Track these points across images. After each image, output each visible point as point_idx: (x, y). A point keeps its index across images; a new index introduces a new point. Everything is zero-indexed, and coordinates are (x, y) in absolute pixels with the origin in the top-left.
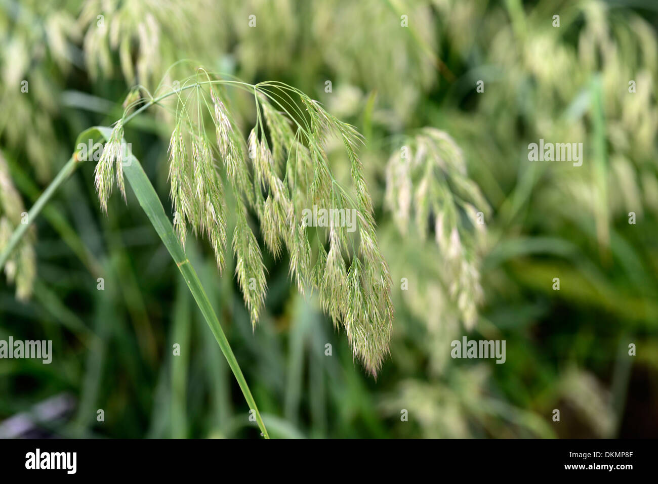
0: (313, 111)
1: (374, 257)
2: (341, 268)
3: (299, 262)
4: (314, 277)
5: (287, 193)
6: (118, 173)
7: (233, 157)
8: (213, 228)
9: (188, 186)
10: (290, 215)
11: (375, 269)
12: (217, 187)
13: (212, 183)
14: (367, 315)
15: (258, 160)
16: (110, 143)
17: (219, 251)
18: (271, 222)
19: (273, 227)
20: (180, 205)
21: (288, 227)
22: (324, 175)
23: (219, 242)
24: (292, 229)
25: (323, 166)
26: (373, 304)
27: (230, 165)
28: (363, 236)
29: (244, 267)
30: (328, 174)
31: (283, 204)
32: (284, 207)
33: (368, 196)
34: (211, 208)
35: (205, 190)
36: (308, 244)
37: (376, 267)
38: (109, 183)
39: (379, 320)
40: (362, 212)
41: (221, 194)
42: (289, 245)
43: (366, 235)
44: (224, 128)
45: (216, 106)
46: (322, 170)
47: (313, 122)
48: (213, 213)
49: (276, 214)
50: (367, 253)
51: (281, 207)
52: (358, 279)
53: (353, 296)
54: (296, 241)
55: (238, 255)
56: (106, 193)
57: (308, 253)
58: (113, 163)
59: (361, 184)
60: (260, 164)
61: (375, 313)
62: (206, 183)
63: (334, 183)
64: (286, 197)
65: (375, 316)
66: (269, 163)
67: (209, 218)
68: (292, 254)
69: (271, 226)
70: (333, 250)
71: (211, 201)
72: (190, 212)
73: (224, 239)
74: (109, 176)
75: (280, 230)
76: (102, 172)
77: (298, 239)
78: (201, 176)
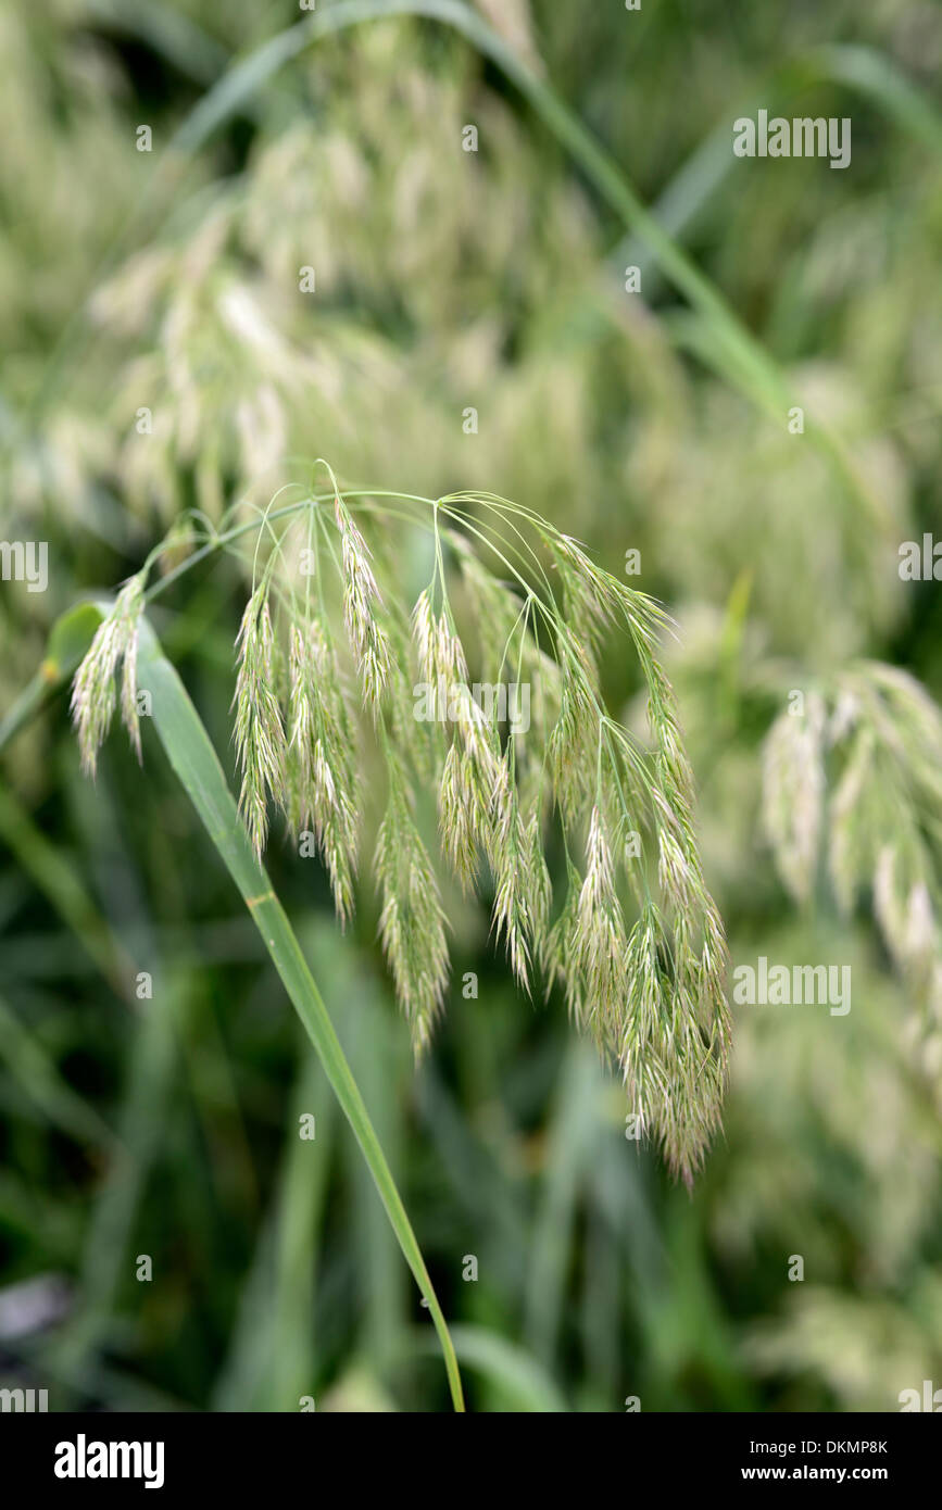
0: (568, 570)
1: (689, 897)
2: (612, 918)
3: (517, 901)
4: (557, 945)
5: (495, 742)
6: (125, 690)
7: (378, 657)
8: (328, 820)
9: (274, 716)
10: (499, 790)
11: (690, 925)
12: (346, 734)
13: (333, 721)
14: (670, 1035)
15: (431, 660)
16: (110, 623)
17: (340, 876)
18: (457, 806)
19: (461, 817)
20: (255, 761)
21: (494, 821)
22: (583, 708)
23: (341, 852)
24: (502, 824)
25: (582, 687)
26: (686, 1008)
27: (371, 675)
28: (665, 846)
29: (399, 918)
30: (593, 706)
31: (483, 763)
32: (486, 770)
33: (685, 763)
34: (325, 774)
35: (314, 733)
36: (544, 868)
37: (692, 921)
38: (104, 712)
39: (697, 1046)
40: (667, 796)
41: (352, 748)
42: (495, 860)
43: (672, 845)
44: (361, 589)
45: (345, 538)
46: (578, 694)
47: (569, 596)
48: (328, 786)
49: (468, 788)
50: (673, 883)
51: (480, 772)
52: (653, 949)
53: (639, 991)
54: (511, 852)
55: (386, 889)
56: (96, 733)
57: (542, 888)
58: (116, 667)
59: (667, 732)
60: (435, 671)
61: (690, 1031)
62: (315, 716)
63: (603, 723)
64: (492, 752)
65: (688, 1039)
66: (455, 667)
67: (320, 797)
68: (501, 879)
69: (456, 815)
70: (593, 875)
71: (327, 759)
72: (276, 776)
73: (352, 846)
74: (103, 696)
75: (475, 826)
76: (90, 686)
77: (517, 848)
78: (305, 701)
